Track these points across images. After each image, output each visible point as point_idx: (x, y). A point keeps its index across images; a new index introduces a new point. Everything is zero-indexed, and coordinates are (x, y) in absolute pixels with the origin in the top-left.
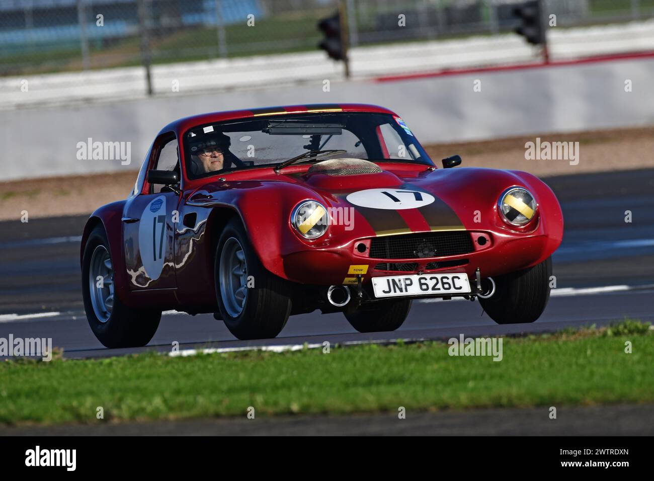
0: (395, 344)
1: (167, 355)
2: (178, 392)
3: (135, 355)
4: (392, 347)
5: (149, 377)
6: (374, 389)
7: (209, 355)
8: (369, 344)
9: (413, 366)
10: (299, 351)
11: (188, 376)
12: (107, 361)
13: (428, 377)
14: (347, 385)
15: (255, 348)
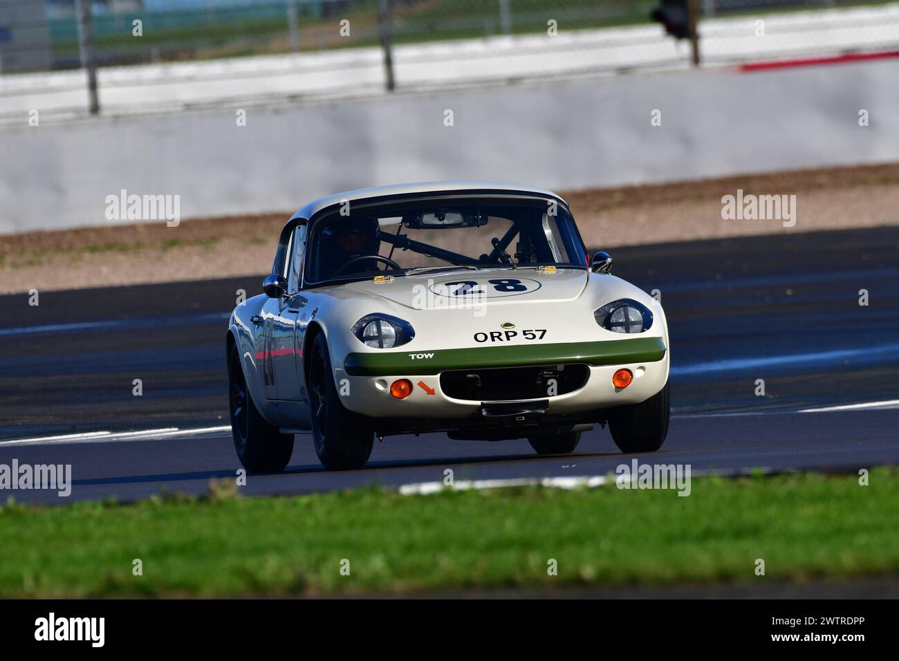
0: (748, 476)
1: (397, 491)
2: (410, 548)
3: (349, 492)
4: (743, 481)
5: (366, 524)
6: (711, 544)
7: (461, 492)
8: (708, 477)
9: (773, 511)
10: (600, 487)
11: (427, 523)
12: (304, 500)
13: (798, 526)
14: (669, 540)
15: (532, 482)
